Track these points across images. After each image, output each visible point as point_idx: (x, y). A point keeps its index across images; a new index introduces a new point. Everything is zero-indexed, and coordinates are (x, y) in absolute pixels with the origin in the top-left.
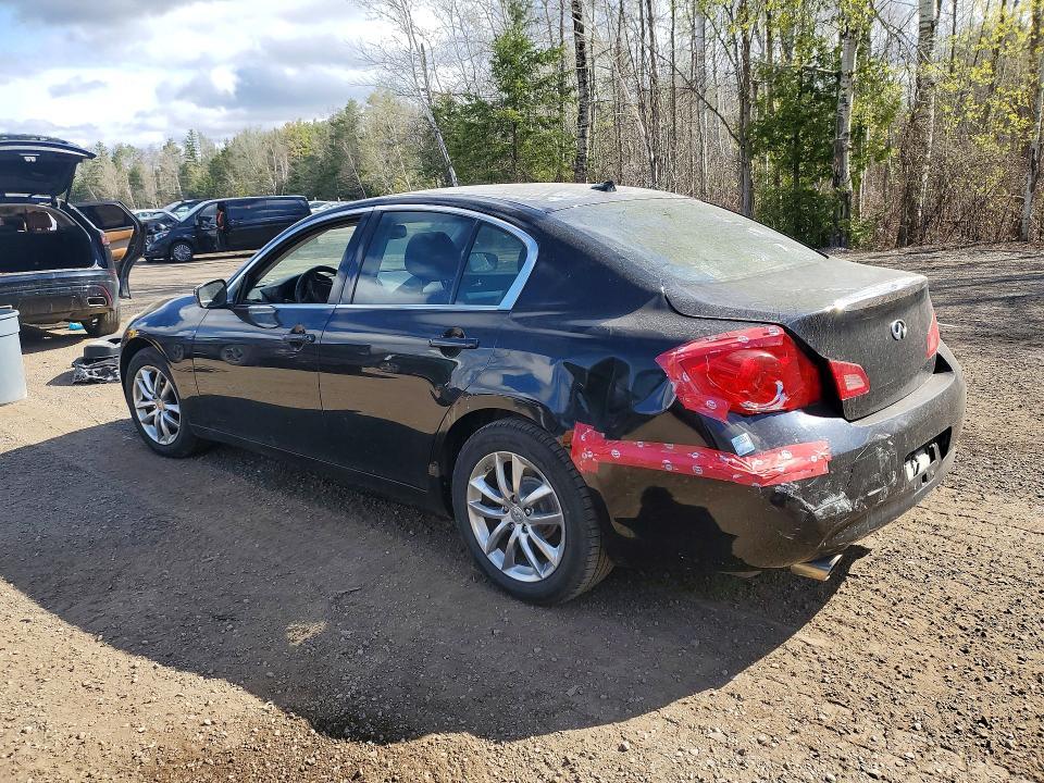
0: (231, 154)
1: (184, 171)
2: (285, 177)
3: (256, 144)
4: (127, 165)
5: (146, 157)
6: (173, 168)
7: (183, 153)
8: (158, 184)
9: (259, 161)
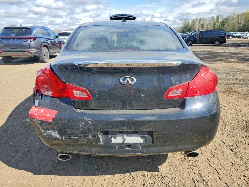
0: (228, 19)
1: (215, 24)
2: (241, 25)
3: (235, 16)
4: (202, 22)
5: (206, 21)
6: (212, 23)
7: (216, 19)
8: (208, 27)
9: (235, 21)
